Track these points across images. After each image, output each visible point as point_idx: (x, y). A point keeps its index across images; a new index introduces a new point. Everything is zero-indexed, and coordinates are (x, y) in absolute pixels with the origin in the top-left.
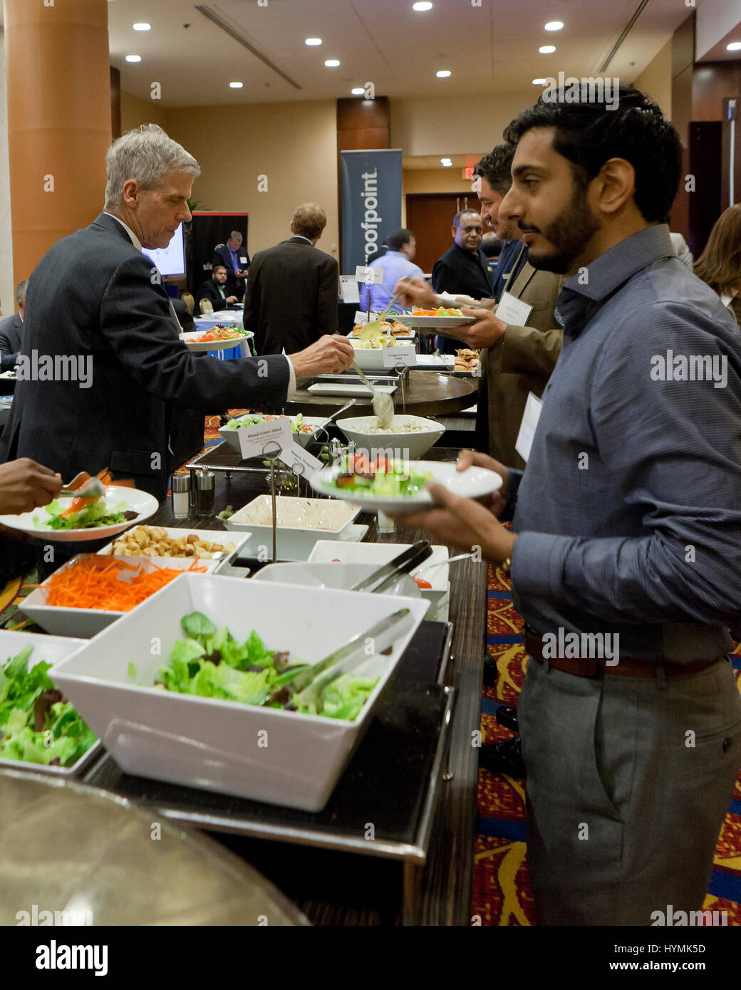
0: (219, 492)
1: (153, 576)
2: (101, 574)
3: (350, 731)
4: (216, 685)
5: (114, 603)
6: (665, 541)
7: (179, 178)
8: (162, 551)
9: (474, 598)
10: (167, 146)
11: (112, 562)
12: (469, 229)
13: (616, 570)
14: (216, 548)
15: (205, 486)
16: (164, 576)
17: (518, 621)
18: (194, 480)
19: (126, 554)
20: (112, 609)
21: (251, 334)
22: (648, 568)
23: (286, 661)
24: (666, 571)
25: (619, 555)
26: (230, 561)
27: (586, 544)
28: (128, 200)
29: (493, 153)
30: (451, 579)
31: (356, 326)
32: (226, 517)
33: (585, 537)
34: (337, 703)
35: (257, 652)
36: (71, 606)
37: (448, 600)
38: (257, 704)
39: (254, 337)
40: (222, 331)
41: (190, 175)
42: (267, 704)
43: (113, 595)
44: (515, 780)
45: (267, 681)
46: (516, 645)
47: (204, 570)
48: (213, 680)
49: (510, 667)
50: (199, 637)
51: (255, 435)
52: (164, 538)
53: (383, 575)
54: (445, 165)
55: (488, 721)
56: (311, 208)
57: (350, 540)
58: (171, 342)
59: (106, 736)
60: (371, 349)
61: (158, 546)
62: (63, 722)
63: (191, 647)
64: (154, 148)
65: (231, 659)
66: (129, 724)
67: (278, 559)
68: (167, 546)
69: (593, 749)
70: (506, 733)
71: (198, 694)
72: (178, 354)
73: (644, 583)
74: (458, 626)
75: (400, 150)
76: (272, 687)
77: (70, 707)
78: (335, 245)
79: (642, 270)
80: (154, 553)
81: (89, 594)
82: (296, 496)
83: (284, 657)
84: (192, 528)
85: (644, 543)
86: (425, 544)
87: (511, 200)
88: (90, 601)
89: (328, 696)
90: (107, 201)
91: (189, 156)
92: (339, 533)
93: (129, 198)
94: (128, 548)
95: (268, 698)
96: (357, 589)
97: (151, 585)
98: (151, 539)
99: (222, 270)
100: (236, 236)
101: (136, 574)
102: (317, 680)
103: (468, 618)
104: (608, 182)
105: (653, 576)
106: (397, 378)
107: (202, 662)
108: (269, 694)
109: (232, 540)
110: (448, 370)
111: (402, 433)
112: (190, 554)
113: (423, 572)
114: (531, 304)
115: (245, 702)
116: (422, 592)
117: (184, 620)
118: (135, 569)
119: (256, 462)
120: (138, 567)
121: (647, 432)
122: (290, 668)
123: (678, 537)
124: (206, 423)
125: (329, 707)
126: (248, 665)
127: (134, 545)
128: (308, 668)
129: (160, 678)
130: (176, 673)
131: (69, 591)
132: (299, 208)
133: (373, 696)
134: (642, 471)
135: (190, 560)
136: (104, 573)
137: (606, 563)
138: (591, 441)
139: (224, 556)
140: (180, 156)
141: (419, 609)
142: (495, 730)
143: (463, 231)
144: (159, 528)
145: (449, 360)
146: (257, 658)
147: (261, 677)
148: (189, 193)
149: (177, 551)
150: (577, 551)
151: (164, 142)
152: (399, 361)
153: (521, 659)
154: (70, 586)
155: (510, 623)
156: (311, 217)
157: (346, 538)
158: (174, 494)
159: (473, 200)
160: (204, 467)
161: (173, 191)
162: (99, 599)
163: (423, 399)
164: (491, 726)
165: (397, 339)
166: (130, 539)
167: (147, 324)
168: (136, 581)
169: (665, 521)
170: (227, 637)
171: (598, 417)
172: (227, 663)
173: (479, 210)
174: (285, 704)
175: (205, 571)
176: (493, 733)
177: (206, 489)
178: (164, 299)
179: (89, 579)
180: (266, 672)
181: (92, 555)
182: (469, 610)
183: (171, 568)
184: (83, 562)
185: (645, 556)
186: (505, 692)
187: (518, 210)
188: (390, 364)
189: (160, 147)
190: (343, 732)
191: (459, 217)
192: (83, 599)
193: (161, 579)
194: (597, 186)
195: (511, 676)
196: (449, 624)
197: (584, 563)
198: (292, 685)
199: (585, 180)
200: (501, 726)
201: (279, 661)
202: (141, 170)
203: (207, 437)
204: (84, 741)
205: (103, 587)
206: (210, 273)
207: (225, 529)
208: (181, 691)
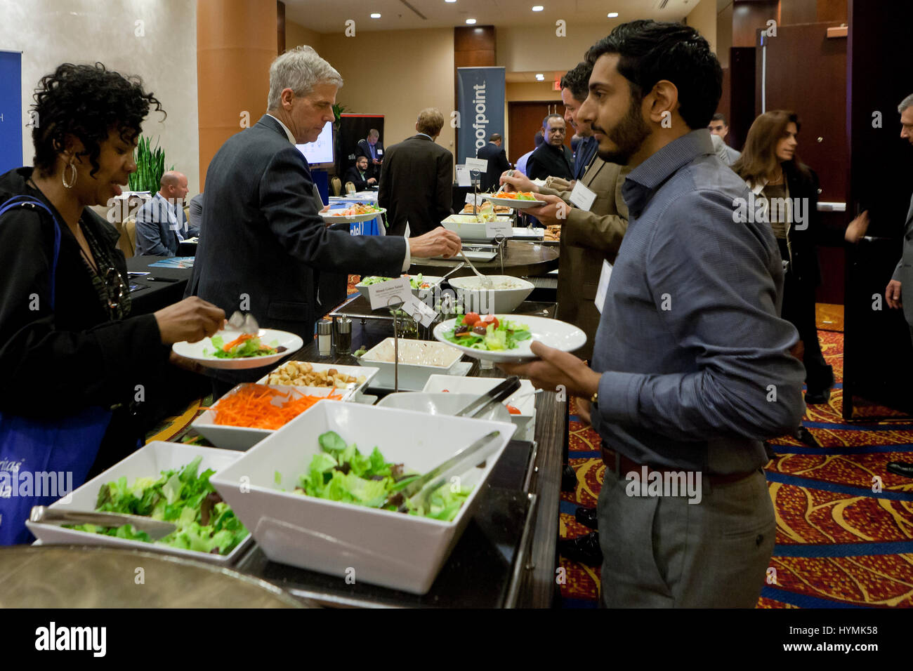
0: (354, 335)
1: (300, 402)
2: (258, 400)
3: (449, 530)
4: (345, 490)
5: (267, 423)
6: (715, 376)
7: (326, 88)
8: (308, 381)
9: (555, 422)
10: (317, 63)
11: (266, 390)
12: (554, 130)
13: (679, 399)
14: (351, 379)
15: (343, 330)
16: (308, 401)
17: (593, 440)
18: (335, 325)
19: (280, 383)
20: (265, 428)
21: (384, 210)
22: (704, 397)
23: (402, 471)
24: (717, 400)
25: (680, 388)
26: (362, 390)
27: (655, 380)
28: (285, 104)
29: (577, 69)
30: (536, 406)
31: (467, 205)
32: (360, 355)
33: (653, 374)
34: (440, 506)
35: (379, 464)
36: (233, 425)
37: (534, 423)
38: (376, 507)
39: (387, 212)
40: (361, 207)
41: (334, 86)
42: (385, 507)
43: (267, 416)
44: (590, 567)
45: (386, 488)
46: (592, 459)
47: (340, 397)
48: (342, 486)
49: (587, 476)
50: (333, 452)
51: (381, 291)
52: (310, 372)
53: (481, 403)
54: (539, 79)
55: (569, 520)
56: (431, 112)
57: (457, 375)
58: (311, 216)
59: (256, 530)
60: (476, 223)
61: (305, 377)
62: (224, 519)
63: (326, 460)
64: (307, 64)
65: (357, 469)
66: (274, 521)
67: (399, 389)
68: (312, 378)
69: (650, 539)
70: (583, 530)
71: (330, 498)
72: (315, 226)
73: (701, 409)
74: (541, 444)
75: (503, 67)
76: (390, 492)
77: (228, 508)
78: (453, 141)
79: (686, 164)
80: (301, 383)
81: (248, 416)
82: (416, 339)
83: (400, 468)
84: (333, 363)
85: (699, 376)
86: (515, 379)
87: (587, 107)
88: (248, 421)
89: (434, 501)
90: (269, 104)
91: (335, 71)
92: (449, 369)
93: (285, 102)
94: (281, 379)
95: (386, 501)
96: (460, 415)
97: (297, 409)
98: (300, 372)
99: (365, 160)
100: (374, 134)
101: (286, 400)
102: (426, 487)
103: (550, 438)
104: (658, 98)
105: (708, 404)
106: (497, 247)
107: (334, 472)
108: (387, 498)
109: (364, 374)
110: (538, 240)
111: (500, 290)
112: (330, 384)
113: (514, 400)
114: (596, 193)
115: (367, 506)
116: (513, 418)
117: (321, 438)
118: (285, 396)
119: (384, 311)
120: (288, 394)
121: (694, 290)
122: (405, 478)
123: (724, 372)
124: (349, 280)
125: (435, 510)
126: (371, 474)
127: (286, 376)
128: (418, 478)
129: (300, 484)
130: (313, 480)
131: (232, 413)
132: (423, 111)
133: (468, 501)
134: (691, 321)
135: (330, 389)
136: (261, 399)
137: (671, 394)
138: (649, 298)
139: (357, 386)
140: (326, 71)
141: (508, 430)
142: (574, 527)
143: (550, 132)
144: (306, 363)
145: (540, 232)
146: (379, 469)
147: (381, 484)
148: (334, 100)
149: (320, 382)
150: (648, 386)
151: (315, 60)
152: (498, 233)
153: (596, 470)
154: (233, 409)
155: (587, 441)
156: (432, 119)
157: (454, 373)
158: (320, 336)
159: (560, 107)
160: (344, 315)
161: (321, 98)
162: (256, 420)
163: (517, 263)
164: (571, 524)
165: (498, 215)
166: (283, 372)
167: (293, 201)
168: (286, 405)
169: (714, 360)
170: (354, 452)
171: (653, 282)
172: (355, 473)
173: (562, 115)
174: (399, 506)
175: (340, 399)
176: (572, 530)
177: (345, 332)
178: (309, 182)
179: (249, 403)
180: (385, 480)
181: (251, 385)
182: (551, 432)
183: (313, 395)
184: (243, 390)
185: (700, 388)
186: (582, 497)
187: (590, 116)
188: (491, 235)
189: (311, 64)
190: (443, 531)
191: (547, 120)
192: (243, 420)
193: (305, 404)
194: (649, 101)
195: (588, 484)
196: (534, 443)
197: (654, 395)
198: (406, 491)
199: (640, 96)
200: (579, 524)
201: (395, 471)
202: (295, 81)
203: (349, 290)
204: (239, 534)
205: (259, 410)
206: (354, 162)
207: (358, 365)
208: (317, 495)
